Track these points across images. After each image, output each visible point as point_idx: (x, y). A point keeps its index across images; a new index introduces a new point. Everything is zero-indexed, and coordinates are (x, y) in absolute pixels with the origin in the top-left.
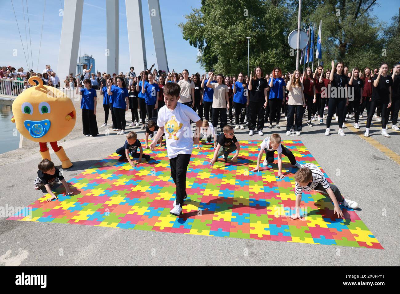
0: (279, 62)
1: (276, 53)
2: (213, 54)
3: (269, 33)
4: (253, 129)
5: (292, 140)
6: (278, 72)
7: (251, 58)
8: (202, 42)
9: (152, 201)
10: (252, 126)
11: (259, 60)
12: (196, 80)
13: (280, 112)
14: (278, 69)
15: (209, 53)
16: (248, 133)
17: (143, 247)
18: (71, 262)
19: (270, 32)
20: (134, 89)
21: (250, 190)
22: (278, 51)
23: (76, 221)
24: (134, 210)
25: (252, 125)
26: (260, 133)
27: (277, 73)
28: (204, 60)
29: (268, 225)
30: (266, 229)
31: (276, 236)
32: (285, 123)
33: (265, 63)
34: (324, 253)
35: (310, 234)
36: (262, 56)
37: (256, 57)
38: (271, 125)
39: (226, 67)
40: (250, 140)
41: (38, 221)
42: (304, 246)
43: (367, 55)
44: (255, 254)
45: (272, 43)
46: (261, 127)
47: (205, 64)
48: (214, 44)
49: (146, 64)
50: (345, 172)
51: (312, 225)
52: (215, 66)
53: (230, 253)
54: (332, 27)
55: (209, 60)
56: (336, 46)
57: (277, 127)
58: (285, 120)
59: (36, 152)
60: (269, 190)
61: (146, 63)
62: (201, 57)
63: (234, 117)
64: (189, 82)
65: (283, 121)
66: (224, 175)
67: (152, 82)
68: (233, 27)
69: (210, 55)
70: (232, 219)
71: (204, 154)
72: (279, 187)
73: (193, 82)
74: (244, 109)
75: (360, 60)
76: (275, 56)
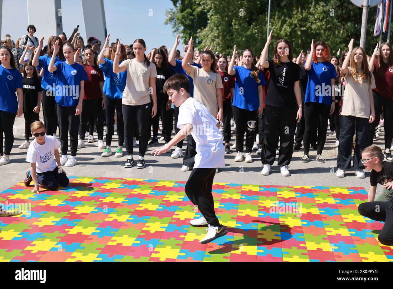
0: (330, 29)
2: (199, 9)
4: (271, 163)
5: (347, 186)
6: (322, 50)
9: (103, 246)
10: (269, 157)
11: (290, 25)
12: (159, 62)
13: (327, 130)
14: (321, 45)
15: (190, 5)
16: (260, 169)
20: (32, 72)
25: (268, 153)
26: (284, 171)
27: (320, 51)
28: (181, 20)
32: (335, 153)
33: (301, 31)
36: (297, 15)
37: (285, 17)
38: (306, 156)
39: (224, 36)
40: (263, 184)
46: (286, 159)
47: (182, 28)
52: (201, 34)
55: (190, 19)
57: (319, 160)
58: (335, 148)
62: (174, 13)
63: (234, 137)
64: (144, 65)
65: (332, 148)
67: (71, 60)
69: (193, 11)
73: (153, 66)
74: (253, 122)
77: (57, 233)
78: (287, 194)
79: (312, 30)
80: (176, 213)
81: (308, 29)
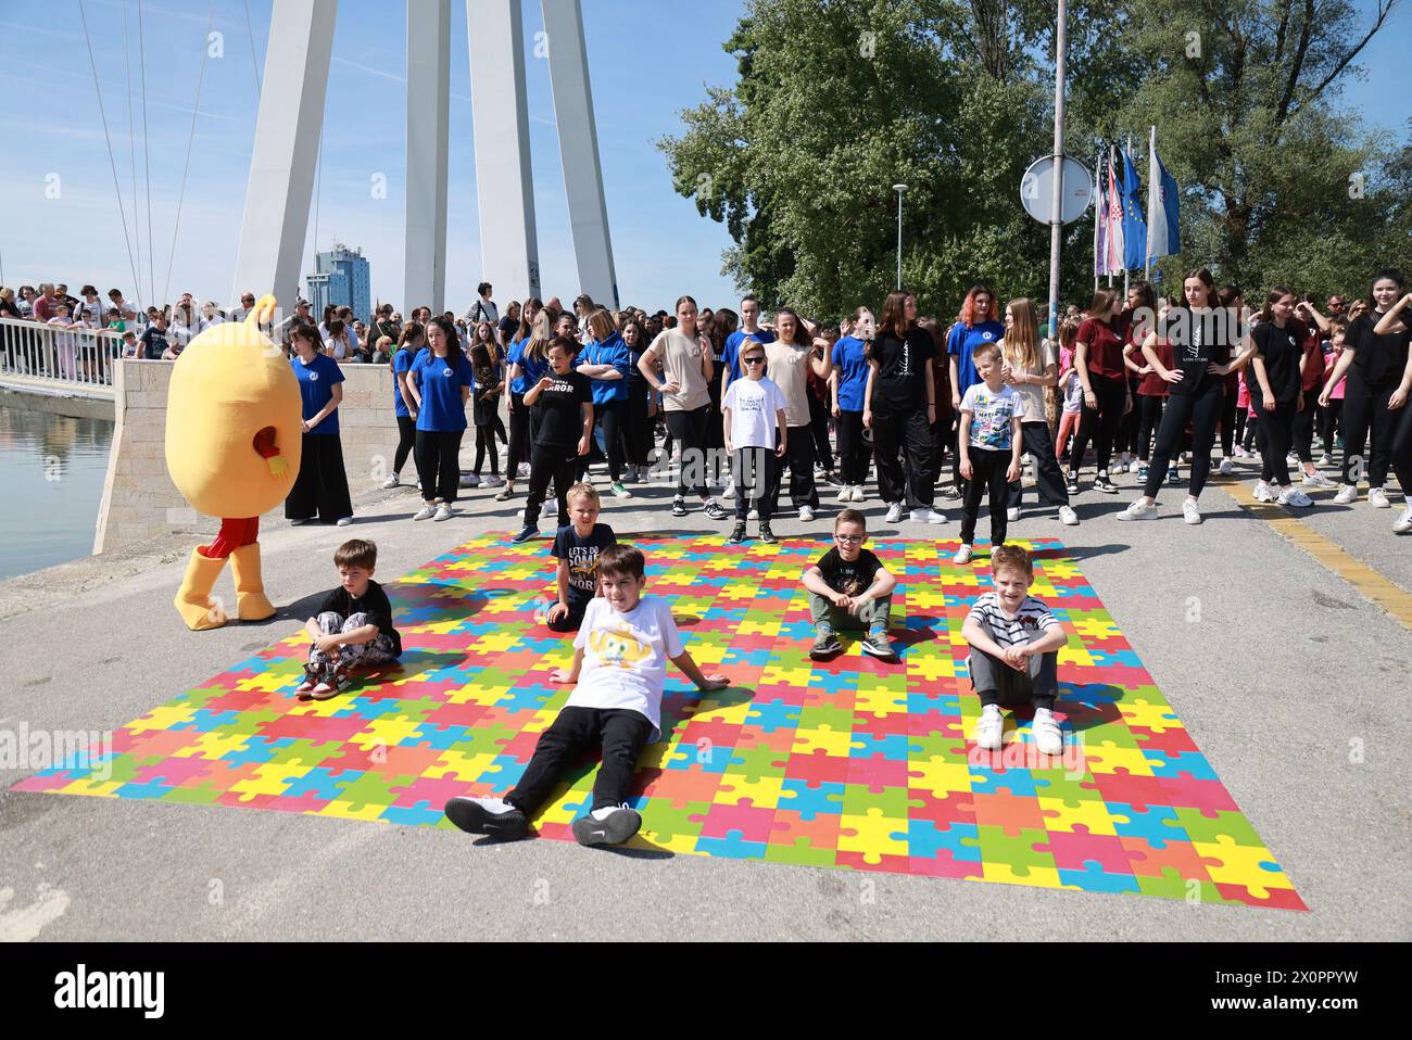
0: (1010, 272)
1: (998, 242)
2: (779, 244)
3: (972, 171)
5: (1029, 537)
7: (911, 258)
8: (740, 203)
9: (510, 735)
11: (940, 266)
15: (764, 240)
17: (463, 886)
18: (209, 932)
19: (979, 169)
21: (859, 707)
22: (1007, 235)
23: (243, 799)
24: (445, 763)
28: (749, 266)
29: (906, 821)
30: (896, 836)
31: (929, 861)
33: (960, 277)
34: (1092, 921)
35: (1049, 856)
36: (952, 249)
37: (930, 253)
38: (955, 488)
39: (824, 291)
41: (117, 796)
42: (1022, 896)
43: (1323, 250)
44: (848, 917)
45: (986, 206)
47: (751, 279)
48: (781, 209)
49: (538, 276)
50: (1205, 648)
51: (1062, 825)
52: (783, 287)
53: (758, 915)
54: (1198, 150)
55: (765, 264)
56: (1215, 217)
59: (139, 570)
60: (925, 705)
61: (537, 271)
62: (736, 255)
66: (775, 652)
68: (847, 152)
69: (770, 249)
70: (781, 800)
71: (714, 582)
72: (960, 696)
75: (1301, 265)
76: (998, 253)
77: (520, 624)
78: (921, 554)
79: (978, 274)
80: (724, 589)
81: (971, 272)
